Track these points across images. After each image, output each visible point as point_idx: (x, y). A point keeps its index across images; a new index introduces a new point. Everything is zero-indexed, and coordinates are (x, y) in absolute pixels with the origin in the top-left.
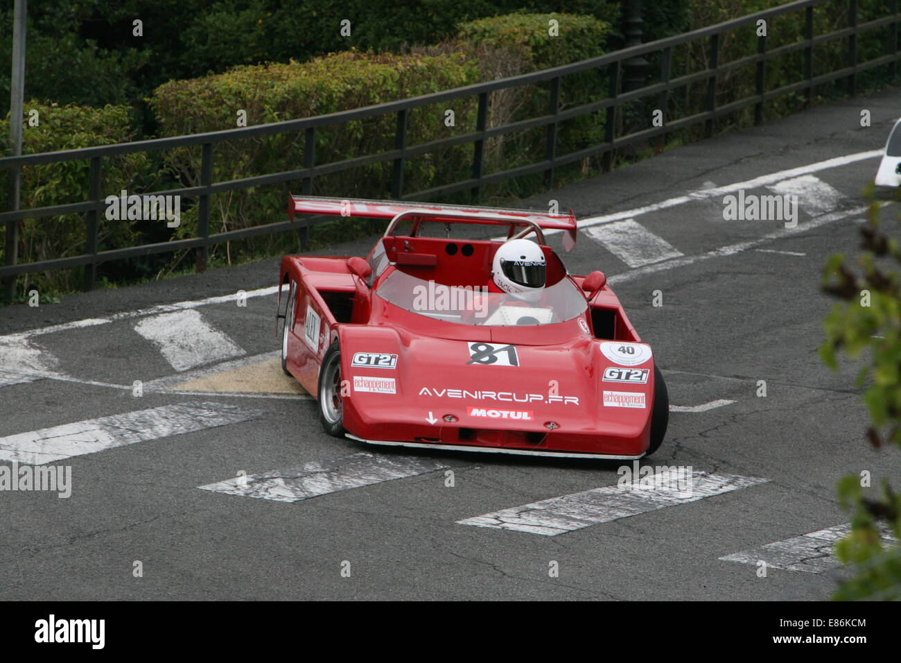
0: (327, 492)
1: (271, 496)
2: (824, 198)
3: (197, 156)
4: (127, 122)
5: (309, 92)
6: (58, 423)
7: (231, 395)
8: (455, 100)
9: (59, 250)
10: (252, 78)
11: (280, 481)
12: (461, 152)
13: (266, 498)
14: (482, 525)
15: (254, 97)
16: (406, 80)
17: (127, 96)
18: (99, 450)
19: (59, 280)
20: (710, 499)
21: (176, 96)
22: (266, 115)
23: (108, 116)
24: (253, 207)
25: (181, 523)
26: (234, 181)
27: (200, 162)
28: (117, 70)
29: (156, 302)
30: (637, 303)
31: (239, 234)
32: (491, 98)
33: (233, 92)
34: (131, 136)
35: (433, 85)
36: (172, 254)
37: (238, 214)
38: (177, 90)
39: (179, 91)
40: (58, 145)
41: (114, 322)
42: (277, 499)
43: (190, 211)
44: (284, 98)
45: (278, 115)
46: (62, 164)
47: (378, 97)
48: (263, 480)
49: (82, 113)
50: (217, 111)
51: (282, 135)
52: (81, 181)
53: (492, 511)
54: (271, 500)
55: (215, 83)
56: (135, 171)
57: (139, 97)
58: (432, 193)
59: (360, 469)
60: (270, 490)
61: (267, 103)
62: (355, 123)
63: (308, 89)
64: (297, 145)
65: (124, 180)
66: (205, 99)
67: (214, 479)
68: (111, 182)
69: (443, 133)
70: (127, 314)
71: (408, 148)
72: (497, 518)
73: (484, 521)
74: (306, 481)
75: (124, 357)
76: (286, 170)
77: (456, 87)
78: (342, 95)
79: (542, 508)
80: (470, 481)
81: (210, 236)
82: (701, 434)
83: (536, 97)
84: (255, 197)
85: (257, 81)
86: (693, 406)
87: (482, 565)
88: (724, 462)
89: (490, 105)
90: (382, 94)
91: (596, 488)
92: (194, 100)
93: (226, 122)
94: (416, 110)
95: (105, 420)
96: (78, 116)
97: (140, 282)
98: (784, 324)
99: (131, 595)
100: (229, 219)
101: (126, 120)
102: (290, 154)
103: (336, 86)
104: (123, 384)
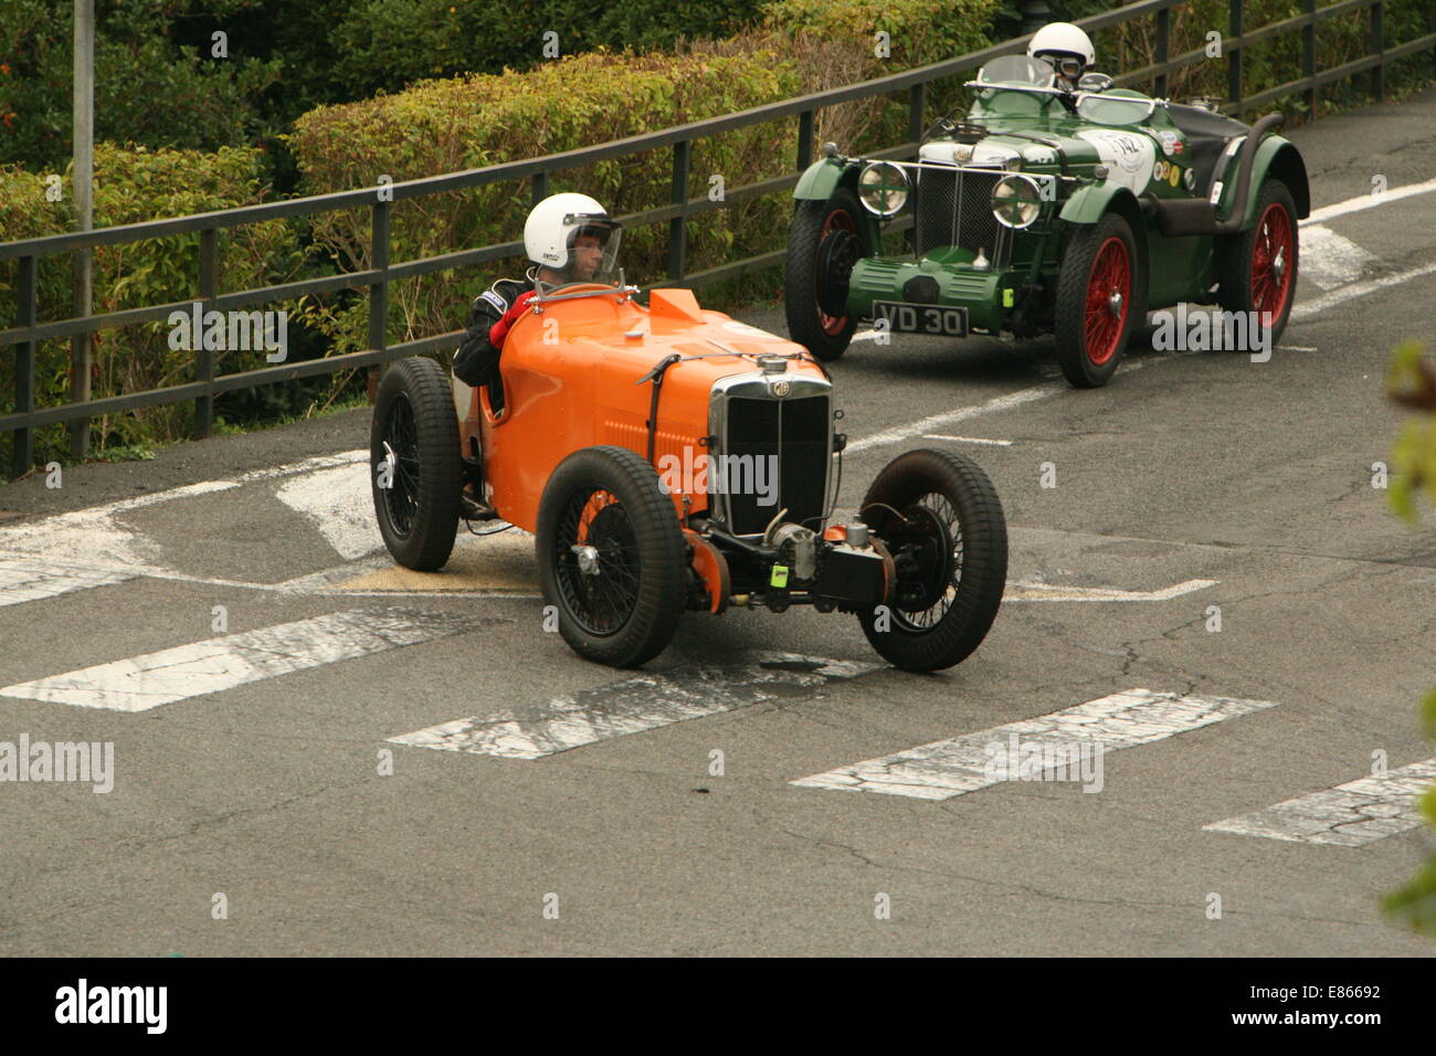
0: (586, 742)
1: (500, 750)
2: (1342, 261)
3: (364, 222)
4: (255, 173)
5: (536, 118)
6: (165, 645)
7: (431, 595)
8: (762, 125)
9: (154, 376)
10: (446, 99)
11: (513, 727)
12: (774, 204)
13: (493, 753)
14: (831, 786)
15: (450, 128)
16: (685, 94)
17: (246, 133)
18: (230, 686)
19: (155, 421)
20: (1186, 736)
21: (328, 130)
22: (469, 157)
23: (225, 165)
24: (453, 301)
25: (363, 798)
26: (423, 260)
27: (369, 232)
28: (230, 92)
29: (307, 453)
30: (1057, 433)
31: (433, 342)
32: (818, 119)
33: (418, 121)
34: (261, 194)
35: (728, 101)
36: (329, 378)
37: (430, 312)
38: (329, 120)
39: (334, 123)
40: (148, 212)
41: (244, 486)
42: (509, 755)
43: (354, 309)
44: (497, 128)
45: (488, 155)
46: (155, 242)
47: (642, 122)
48: (486, 726)
49: (184, 161)
50: (393, 152)
51: (496, 186)
52: (185, 267)
53: (845, 764)
54: (501, 757)
55: (388, 109)
56: (269, 249)
57: (267, 134)
58: (730, 271)
59: (637, 705)
60: (498, 741)
61: (470, 136)
62: (609, 164)
63: (534, 113)
64: (519, 201)
65: (252, 263)
66: (373, 133)
67: (411, 726)
68: (232, 268)
69: (745, 177)
70: (264, 472)
71: (691, 202)
72: (853, 775)
73: (835, 779)
74: (554, 725)
75: (262, 540)
76: (503, 241)
77: (763, 103)
78: (587, 121)
79: (923, 757)
80: (808, 718)
81: (388, 348)
82: (1165, 635)
83: (887, 115)
84: (457, 285)
85: (454, 103)
86: (1152, 591)
87: (833, 849)
88: (1203, 677)
89: (817, 130)
90: (648, 118)
91: (1005, 723)
92: (356, 136)
93: (408, 168)
94: (702, 141)
95: (236, 639)
96: (178, 166)
97: (282, 422)
98: (1289, 459)
99: (289, 910)
100: (417, 319)
101: (253, 169)
102: (508, 215)
103: (578, 109)
104: (262, 582)
